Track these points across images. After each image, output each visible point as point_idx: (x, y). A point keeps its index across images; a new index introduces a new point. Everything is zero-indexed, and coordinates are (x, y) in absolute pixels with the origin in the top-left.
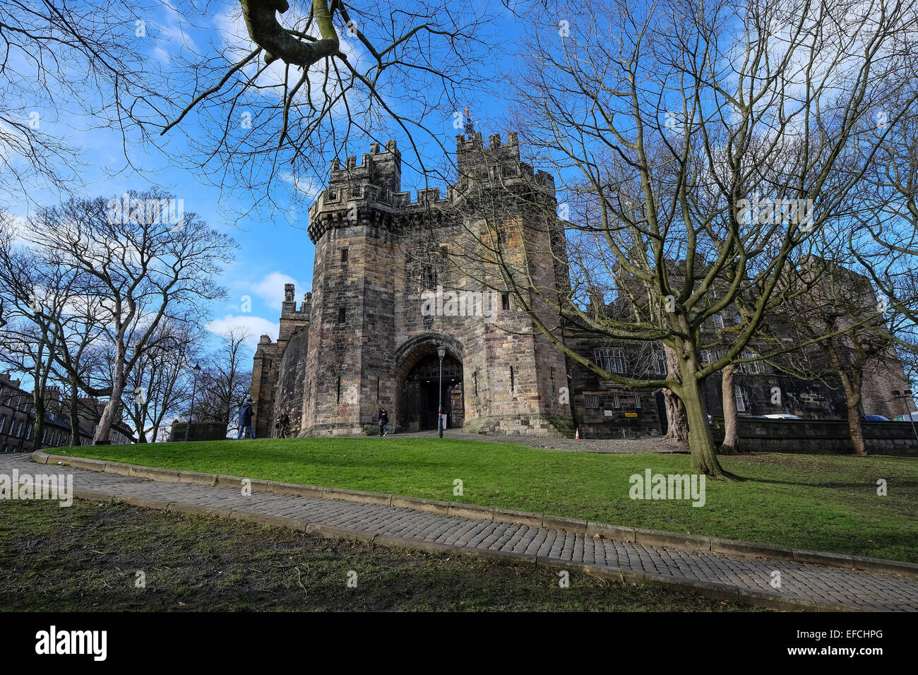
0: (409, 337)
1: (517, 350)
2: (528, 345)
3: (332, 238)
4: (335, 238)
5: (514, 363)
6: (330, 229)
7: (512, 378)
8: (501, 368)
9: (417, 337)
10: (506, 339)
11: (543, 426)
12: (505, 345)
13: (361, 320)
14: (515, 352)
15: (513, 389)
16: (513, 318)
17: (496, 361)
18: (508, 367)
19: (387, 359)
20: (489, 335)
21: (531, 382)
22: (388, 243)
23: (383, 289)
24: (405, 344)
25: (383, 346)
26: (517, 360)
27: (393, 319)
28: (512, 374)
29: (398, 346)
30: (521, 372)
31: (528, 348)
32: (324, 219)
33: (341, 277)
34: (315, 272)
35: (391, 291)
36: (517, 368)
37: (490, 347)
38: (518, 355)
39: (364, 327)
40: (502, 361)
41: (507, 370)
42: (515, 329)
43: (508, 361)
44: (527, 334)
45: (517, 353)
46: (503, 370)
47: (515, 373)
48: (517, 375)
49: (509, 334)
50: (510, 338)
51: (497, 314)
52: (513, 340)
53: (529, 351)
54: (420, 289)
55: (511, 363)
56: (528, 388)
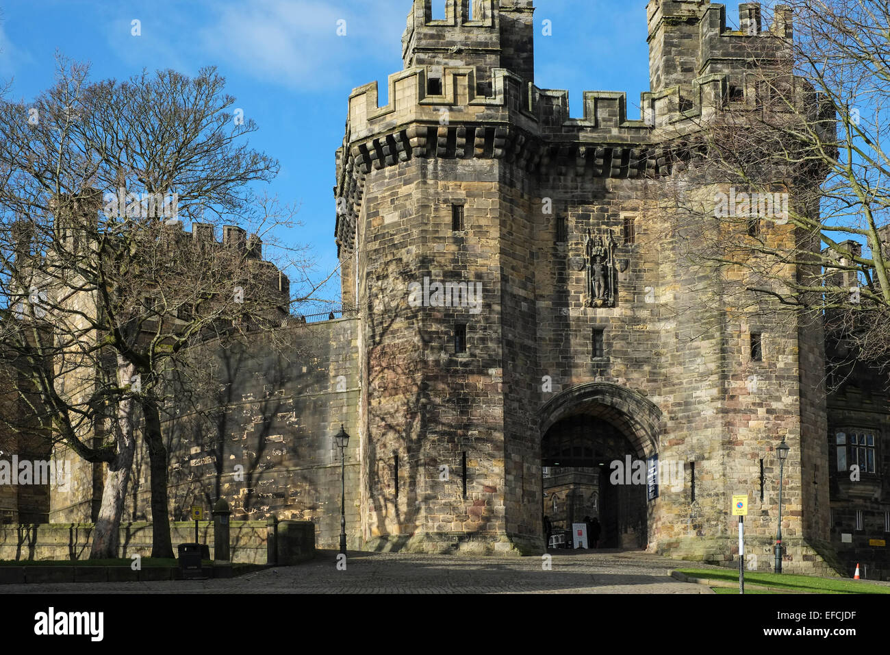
1: (772, 435)
2: (790, 426)
4: (435, 177)
5: (764, 455)
7: (762, 478)
8: (745, 461)
9: (581, 388)
10: (755, 412)
11: (806, 558)
12: (752, 423)
13: (500, 351)
14: (768, 437)
15: (762, 497)
16: (768, 378)
17: (737, 448)
18: (757, 460)
19: (530, 425)
20: (727, 404)
21: (792, 488)
22: (526, 197)
23: (522, 292)
25: (525, 401)
26: (771, 449)
27: (535, 350)
28: (762, 473)
29: (544, 401)
30: (777, 470)
31: (790, 432)
33: (455, 261)
35: (531, 296)
36: (772, 462)
37: (728, 424)
39: (504, 365)
40: (746, 449)
41: (754, 465)
42: (771, 397)
43: (757, 451)
44: (789, 409)
45: (772, 438)
46: (749, 465)
47: (767, 470)
48: (771, 475)
49: (760, 405)
50: (761, 411)
51: (742, 368)
52: (767, 415)
53: (792, 436)
54: (585, 297)
55: (760, 453)
56: (786, 497)
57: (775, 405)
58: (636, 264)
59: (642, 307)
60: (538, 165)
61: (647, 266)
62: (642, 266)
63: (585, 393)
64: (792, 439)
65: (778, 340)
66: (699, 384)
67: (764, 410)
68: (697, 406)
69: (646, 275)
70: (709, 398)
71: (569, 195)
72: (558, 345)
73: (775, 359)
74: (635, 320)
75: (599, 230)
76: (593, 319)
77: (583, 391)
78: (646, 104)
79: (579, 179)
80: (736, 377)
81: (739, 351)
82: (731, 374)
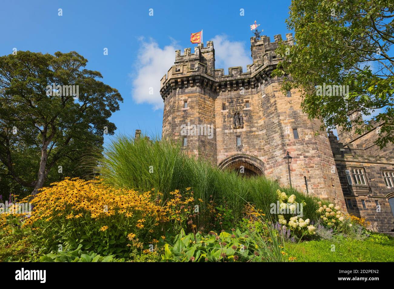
0: (227, 156)
1: (308, 166)
2: (316, 162)
3: (177, 94)
4: (179, 94)
5: (306, 174)
6: (175, 89)
7: (306, 184)
8: (297, 177)
9: (232, 156)
10: (299, 158)
12: (298, 162)
13: (197, 143)
14: (306, 167)
15: (308, 192)
16: (302, 144)
17: (293, 172)
18: (303, 177)
21: (321, 188)
24: (224, 160)
26: (308, 172)
27: (216, 145)
29: (219, 162)
30: (312, 180)
31: (316, 164)
32: (172, 83)
33: (183, 117)
34: (165, 116)
36: (310, 177)
37: (288, 163)
38: (309, 169)
39: (199, 148)
40: (298, 173)
41: (302, 179)
42: (305, 151)
43: (302, 173)
44: (314, 155)
45: (308, 167)
46: (300, 179)
47: (308, 181)
48: (310, 183)
49: (301, 155)
50: (302, 157)
51: (290, 142)
52: (305, 159)
53: (317, 166)
54: (233, 126)
55: (304, 174)
56: (319, 192)
57: (307, 154)
58: (250, 114)
59: (253, 127)
60: (215, 90)
61: (254, 114)
62: (252, 114)
63: (235, 158)
64: (317, 167)
65: (304, 130)
66: (275, 150)
67: (302, 156)
68: (276, 158)
69: (254, 117)
70: (280, 154)
71: (227, 97)
72: (224, 142)
73: (304, 137)
74: (251, 132)
75: (237, 106)
76: (236, 133)
77: (234, 157)
78: (248, 68)
79: (229, 92)
80: (288, 145)
81: (289, 136)
82: (286, 144)
